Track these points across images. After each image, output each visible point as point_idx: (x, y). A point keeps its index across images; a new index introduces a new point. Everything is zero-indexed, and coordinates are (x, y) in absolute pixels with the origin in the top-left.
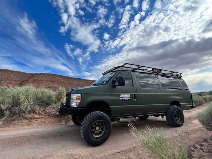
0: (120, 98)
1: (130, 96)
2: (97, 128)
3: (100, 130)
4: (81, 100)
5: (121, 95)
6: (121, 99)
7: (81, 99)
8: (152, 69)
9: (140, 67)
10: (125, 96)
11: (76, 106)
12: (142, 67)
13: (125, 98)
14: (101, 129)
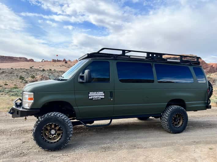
0: (89, 96)
1: (104, 94)
2: (53, 132)
3: (55, 135)
4: (34, 101)
5: (90, 93)
6: (90, 98)
7: (33, 99)
8: (146, 53)
9: (126, 52)
10: (96, 95)
11: (29, 107)
12: (130, 51)
13: (96, 97)
14: (57, 134)
